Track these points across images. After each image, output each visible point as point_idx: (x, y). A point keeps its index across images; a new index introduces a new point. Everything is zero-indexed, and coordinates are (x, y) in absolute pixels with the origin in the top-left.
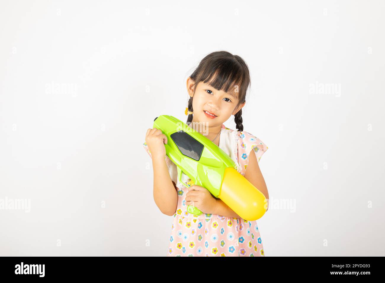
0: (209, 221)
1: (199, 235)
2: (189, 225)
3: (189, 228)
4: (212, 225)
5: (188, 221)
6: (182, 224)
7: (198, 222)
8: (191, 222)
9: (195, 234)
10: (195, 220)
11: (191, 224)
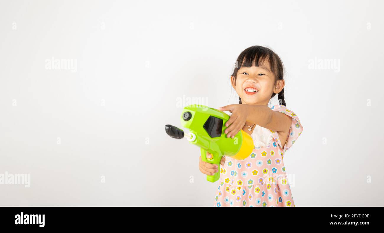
0: (252, 187)
1: (243, 201)
2: (234, 192)
3: (234, 195)
4: (255, 190)
5: (234, 189)
6: (228, 191)
7: (242, 189)
8: (235, 189)
9: (240, 200)
10: (239, 187)
11: (235, 191)
